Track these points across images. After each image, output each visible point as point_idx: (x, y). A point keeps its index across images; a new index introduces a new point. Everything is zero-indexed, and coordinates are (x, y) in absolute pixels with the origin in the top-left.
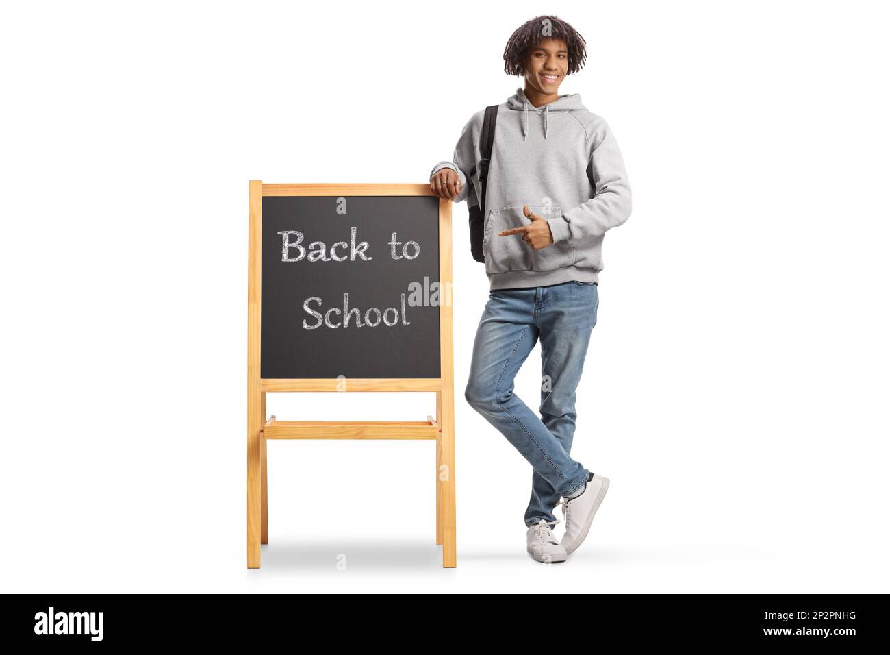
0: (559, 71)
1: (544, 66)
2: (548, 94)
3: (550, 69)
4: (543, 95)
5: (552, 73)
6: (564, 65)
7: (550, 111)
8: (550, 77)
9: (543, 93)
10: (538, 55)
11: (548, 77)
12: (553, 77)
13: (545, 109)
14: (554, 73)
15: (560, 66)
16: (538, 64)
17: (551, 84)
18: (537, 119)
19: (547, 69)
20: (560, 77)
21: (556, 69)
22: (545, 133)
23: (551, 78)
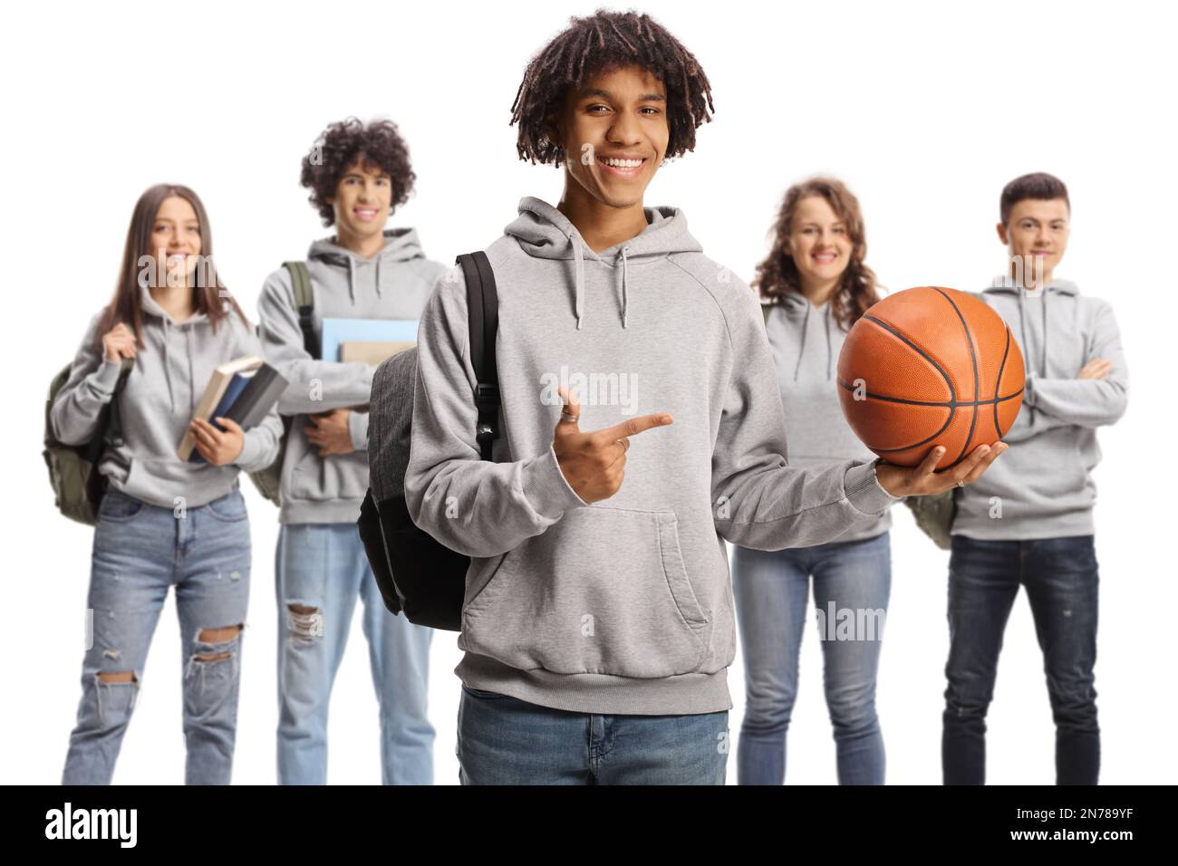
0: (645, 145)
1: (607, 136)
2: (619, 206)
3: (620, 144)
4: (607, 207)
5: (625, 152)
6: (659, 132)
7: (629, 258)
8: (622, 163)
9: (607, 202)
10: (592, 110)
11: (617, 162)
12: (630, 163)
13: (618, 256)
14: (633, 152)
15: (647, 136)
16: (592, 132)
17: (626, 182)
18: (602, 280)
19: (612, 145)
20: (648, 161)
21: (638, 143)
22: (621, 315)
23: (625, 165)
